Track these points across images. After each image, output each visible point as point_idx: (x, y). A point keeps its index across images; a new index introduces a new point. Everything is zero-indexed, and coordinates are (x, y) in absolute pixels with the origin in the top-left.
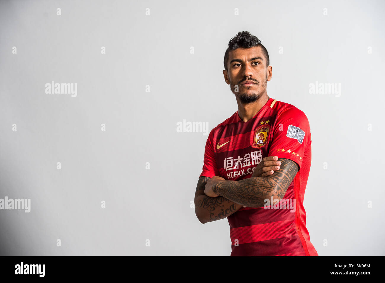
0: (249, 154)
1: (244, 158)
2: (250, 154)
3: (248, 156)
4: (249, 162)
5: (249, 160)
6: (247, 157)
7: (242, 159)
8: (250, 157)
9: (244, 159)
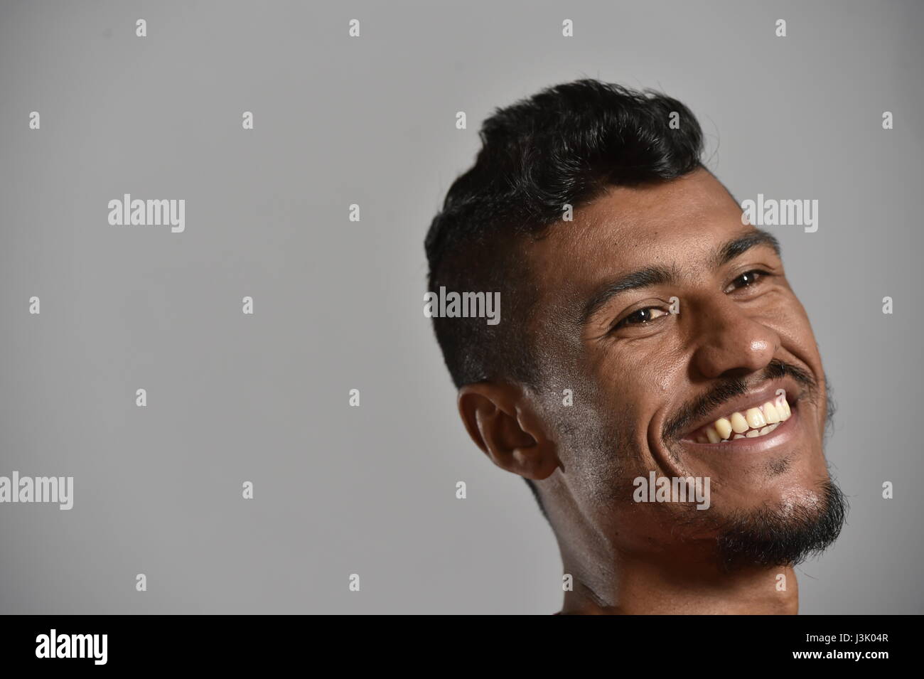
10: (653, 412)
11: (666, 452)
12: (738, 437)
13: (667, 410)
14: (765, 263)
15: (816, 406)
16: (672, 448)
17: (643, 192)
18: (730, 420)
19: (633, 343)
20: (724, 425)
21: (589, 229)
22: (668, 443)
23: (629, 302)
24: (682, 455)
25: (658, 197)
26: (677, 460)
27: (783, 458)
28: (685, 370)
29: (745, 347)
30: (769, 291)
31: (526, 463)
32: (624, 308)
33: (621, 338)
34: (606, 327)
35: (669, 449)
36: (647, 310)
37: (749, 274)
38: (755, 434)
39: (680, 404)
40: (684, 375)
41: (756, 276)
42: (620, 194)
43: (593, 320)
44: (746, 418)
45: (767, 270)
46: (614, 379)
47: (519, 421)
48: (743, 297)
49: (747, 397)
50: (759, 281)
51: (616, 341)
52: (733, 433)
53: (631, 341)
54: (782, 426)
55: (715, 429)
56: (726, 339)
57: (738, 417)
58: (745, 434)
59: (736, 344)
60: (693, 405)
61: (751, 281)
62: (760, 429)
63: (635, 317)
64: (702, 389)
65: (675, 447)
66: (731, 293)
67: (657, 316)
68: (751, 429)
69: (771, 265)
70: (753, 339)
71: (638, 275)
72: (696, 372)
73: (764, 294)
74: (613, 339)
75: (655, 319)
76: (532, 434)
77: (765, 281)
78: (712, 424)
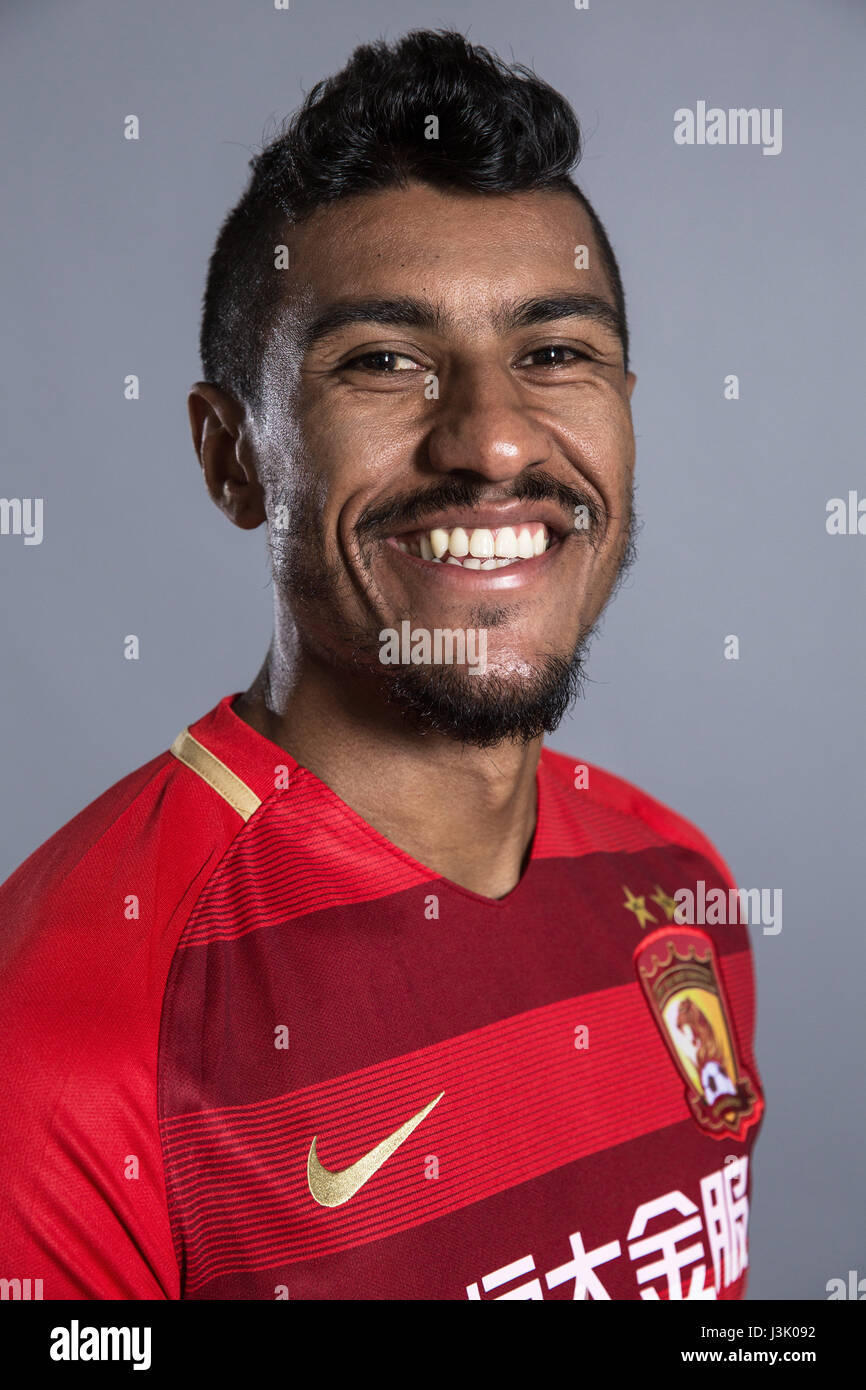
0: (676, 1200)
1: (625, 1246)
2: (696, 1197)
3: (672, 1218)
4: (699, 1274)
5: (696, 1252)
6: (656, 1226)
7: (610, 1251)
8: (692, 1227)
9: (636, 1251)
10: (349, 492)
11: (354, 549)
12: (453, 561)
13: (370, 495)
14: (589, 341)
15: (596, 551)
16: (366, 547)
17: (449, 198)
18: (450, 535)
19: (359, 394)
20: (440, 539)
21: (357, 226)
22: (362, 539)
23: (367, 338)
24: (377, 561)
25: (466, 210)
26: (367, 565)
27: (502, 608)
28: (412, 451)
29: (482, 445)
30: (581, 382)
31: (232, 502)
32: (359, 344)
33: (345, 382)
34: (332, 360)
35: (361, 546)
36: (392, 355)
37: (559, 350)
38: (473, 565)
39: (392, 493)
40: (409, 456)
41: (568, 356)
42: (418, 192)
43: (316, 347)
44: (470, 539)
45: (590, 352)
46: (319, 433)
47: (237, 448)
48: (538, 379)
49: (475, 513)
50: (568, 364)
51: (339, 384)
52: (448, 554)
53: (357, 390)
54: (519, 565)
55: (429, 539)
56: (466, 427)
57: (460, 534)
58: (463, 559)
59: (474, 437)
60: (407, 499)
61: (560, 360)
62: (483, 560)
63: (375, 361)
64: (426, 483)
65: (372, 546)
66: (526, 367)
67: (406, 367)
68: (469, 556)
69: (598, 347)
70: (497, 438)
71: (390, 305)
72: (424, 457)
73: (573, 383)
74: (336, 380)
75: (402, 371)
76: (244, 468)
77: (578, 365)
78: (426, 531)
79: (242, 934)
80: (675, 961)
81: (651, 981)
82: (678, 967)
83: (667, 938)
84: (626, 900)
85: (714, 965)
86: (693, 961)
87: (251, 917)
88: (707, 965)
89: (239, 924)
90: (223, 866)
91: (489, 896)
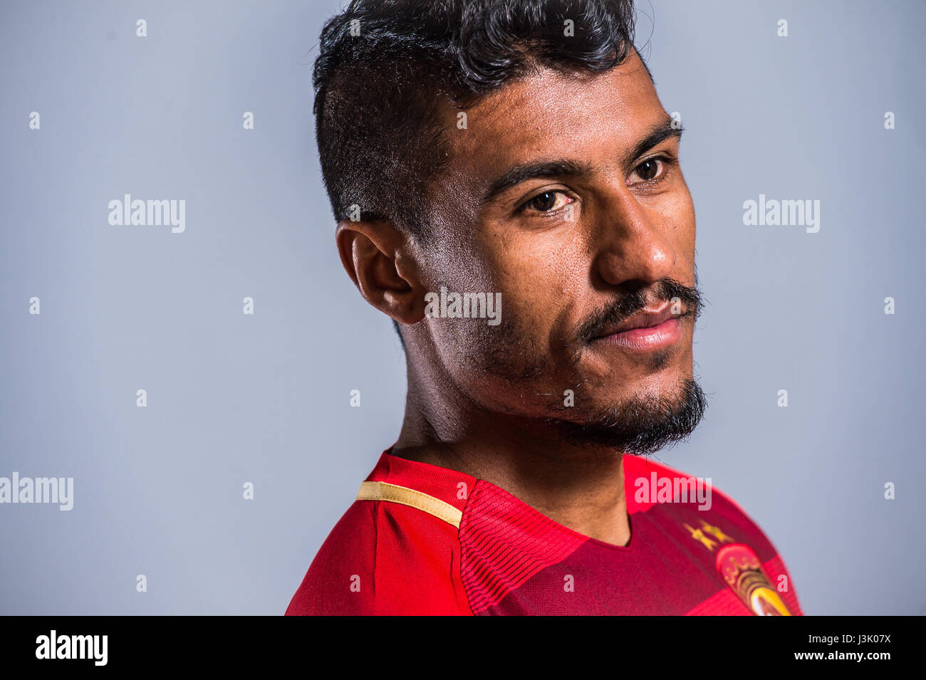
29: (646, 262)
47: (396, 266)
76: (408, 281)
79: (501, 599)
80: (741, 572)
81: (735, 585)
82: (744, 575)
83: (728, 555)
84: (691, 534)
85: (762, 570)
86: (749, 569)
87: (500, 587)
88: (758, 571)
89: (494, 594)
90: (464, 558)
91: (619, 545)
